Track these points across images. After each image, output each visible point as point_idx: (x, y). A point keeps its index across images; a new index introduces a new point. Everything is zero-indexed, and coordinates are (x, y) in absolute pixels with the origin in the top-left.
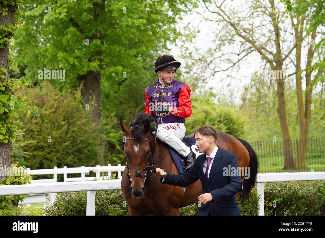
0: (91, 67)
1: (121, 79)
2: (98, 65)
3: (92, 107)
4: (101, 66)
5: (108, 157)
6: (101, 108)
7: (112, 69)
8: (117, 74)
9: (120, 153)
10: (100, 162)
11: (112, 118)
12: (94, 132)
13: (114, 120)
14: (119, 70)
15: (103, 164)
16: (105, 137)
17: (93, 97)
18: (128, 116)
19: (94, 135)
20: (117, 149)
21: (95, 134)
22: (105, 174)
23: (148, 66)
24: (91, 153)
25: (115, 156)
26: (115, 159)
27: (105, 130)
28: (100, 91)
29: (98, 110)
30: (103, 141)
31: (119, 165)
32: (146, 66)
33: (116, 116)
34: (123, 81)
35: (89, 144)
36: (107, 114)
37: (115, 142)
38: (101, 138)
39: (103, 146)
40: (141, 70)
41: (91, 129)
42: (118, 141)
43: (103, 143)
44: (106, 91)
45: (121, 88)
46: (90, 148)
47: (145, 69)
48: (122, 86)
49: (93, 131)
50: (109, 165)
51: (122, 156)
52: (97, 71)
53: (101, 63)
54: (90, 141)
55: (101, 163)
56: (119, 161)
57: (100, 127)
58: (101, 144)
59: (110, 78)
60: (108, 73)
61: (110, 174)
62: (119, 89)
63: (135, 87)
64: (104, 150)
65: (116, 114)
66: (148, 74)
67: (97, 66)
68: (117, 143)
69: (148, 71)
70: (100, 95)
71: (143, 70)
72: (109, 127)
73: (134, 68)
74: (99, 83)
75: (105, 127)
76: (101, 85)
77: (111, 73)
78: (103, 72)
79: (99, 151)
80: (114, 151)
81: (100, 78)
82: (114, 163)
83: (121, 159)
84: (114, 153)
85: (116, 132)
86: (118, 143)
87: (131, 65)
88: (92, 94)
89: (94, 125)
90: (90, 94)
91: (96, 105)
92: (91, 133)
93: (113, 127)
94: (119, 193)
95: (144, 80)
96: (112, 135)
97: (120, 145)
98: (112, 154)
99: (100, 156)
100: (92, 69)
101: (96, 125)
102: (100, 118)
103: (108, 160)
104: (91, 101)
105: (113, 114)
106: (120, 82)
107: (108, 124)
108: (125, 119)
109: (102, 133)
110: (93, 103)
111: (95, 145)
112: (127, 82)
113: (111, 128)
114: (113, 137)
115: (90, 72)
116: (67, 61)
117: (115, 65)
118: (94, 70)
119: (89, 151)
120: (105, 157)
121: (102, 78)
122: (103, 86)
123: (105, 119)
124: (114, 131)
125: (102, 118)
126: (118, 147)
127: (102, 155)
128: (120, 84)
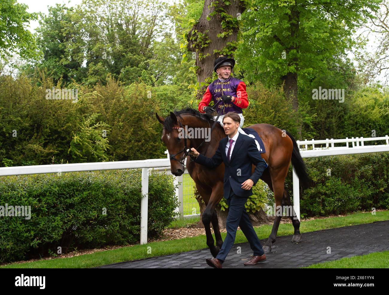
0: (289, 70)
1: (312, 77)
2: (295, 68)
3: (292, 99)
4: (297, 69)
5: (304, 134)
6: (298, 99)
7: (305, 71)
8: (309, 74)
9: (313, 131)
10: (299, 138)
11: (306, 106)
12: (294, 116)
13: (308, 107)
14: (310, 71)
15: (301, 139)
16: (302, 120)
17: (292, 91)
18: (318, 104)
19: (294, 118)
20: (311, 128)
21: (295, 118)
23: (331, 67)
24: (292, 131)
25: (310, 134)
26: (310, 135)
27: (301, 115)
28: (297, 87)
29: (296, 100)
30: (301, 123)
31: (313, 140)
32: (330, 67)
33: (309, 104)
34: (313, 79)
35: (291, 125)
36: (303, 103)
37: (309, 123)
38: (299, 121)
39: (301, 127)
40: (326, 70)
41: (291, 114)
42: (311, 122)
43: (300, 124)
44: (301, 87)
45: (312, 84)
46: (291, 128)
47: (329, 69)
48: (313, 82)
49: (293, 116)
50: (306, 140)
51: (315, 133)
52: (294, 72)
53: (297, 67)
54: (291, 123)
55: (300, 138)
56: (313, 137)
57: (298, 112)
58: (299, 125)
59: (304, 77)
60: (303, 74)
61: (306, 147)
62: (310, 85)
63: (322, 82)
64: (301, 129)
65: (309, 103)
66: (332, 73)
67: (294, 69)
68: (310, 124)
69: (331, 71)
70: (297, 89)
71: (328, 70)
72: (304, 112)
73: (321, 68)
74: (296, 81)
75: (302, 113)
76: (298, 82)
77: (304, 73)
78: (299, 73)
79: (298, 130)
80: (309, 130)
81: (297, 77)
82: (309, 139)
83: (314, 135)
84: (309, 132)
85: (310, 116)
86: (312, 124)
87: (319, 66)
88: (291, 89)
89: (294, 111)
90: (290, 89)
91: (294, 97)
92: (292, 117)
93: (307, 113)
94: (316, 159)
95: (329, 77)
96: (306, 118)
97: (313, 125)
98: (307, 132)
99: (299, 133)
100: (291, 71)
101: (295, 112)
102: (298, 106)
103: (305, 136)
104: (291, 94)
105: (307, 103)
106: (311, 80)
107: (304, 110)
108: (316, 106)
109: (299, 117)
110: (292, 95)
111: (295, 126)
112: (316, 79)
113: (306, 113)
114: (308, 120)
115: (290, 73)
116: (273, 66)
117: (307, 67)
118: (292, 72)
119: (290, 130)
120: (302, 134)
121: (298, 77)
122: (299, 83)
123: (301, 107)
124: (308, 115)
125: (299, 106)
126: (312, 127)
127: (300, 133)
128: (311, 81)
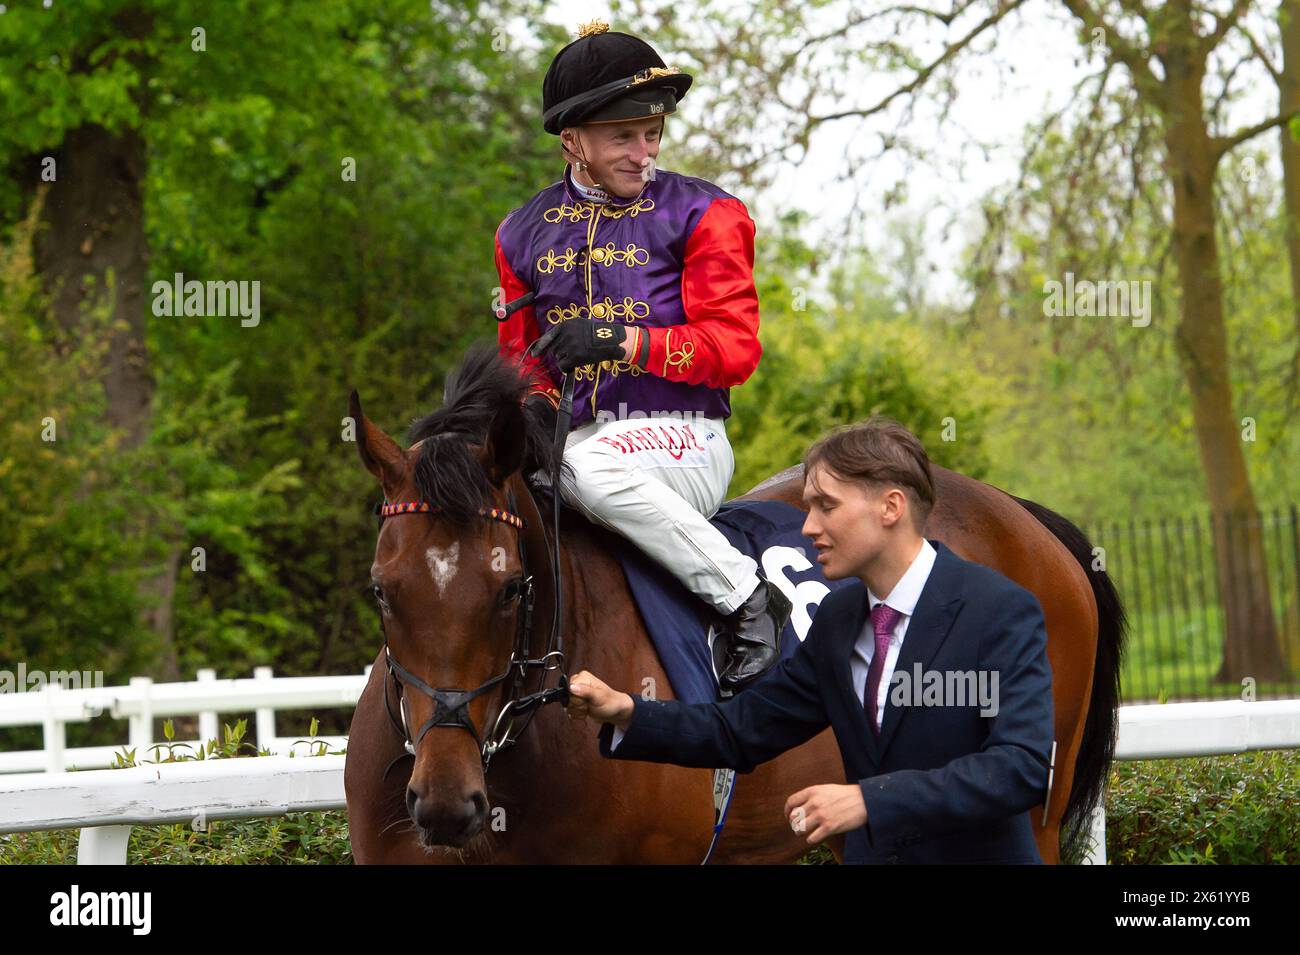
0: (86, 104)
1: (265, 171)
2: (131, 91)
3: (99, 340)
4: (143, 98)
5: (197, 628)
6: (152, 344)
7: (210, 117)
8: (240, 142)
9: (265, 606)
10: (149, 658)
11: (214, 399)
12: (116, 481)
13: (228, 411)
14: (249, 117)
15: (172, 668)
16: (176, 509)
17: (101, 277)
18: (308, 386)
19: (112, 499)
20: (251, 581)
21: (119, 492)
22: (176, 728)
23: (421, 92)
24: (100, 606)
25: (239, 623)
26: (238, 637)
27: (176, 472)
28: (143, 240)
29: (134, 352)
30: (168, 537)
31: (263, 674)
32: (407, 95)
33: (238, 388)
34: (277, 185)
35: (86, 554)
36: (188, 377)
37: (235, 538)
38: (153, 519)
39: (169, 567)
40: (378, 117)
41: (94, 465)
42: (253, 531)
43: (165, 547)
44: (178, 245)
45: (265, 224)
46: (90, 576)
47: (405, 108)
48: (272, 210)
49: (107, 478)
50: (206, 676)
51: (279, 623)
52: (123, 124)
53: (144, 81)
54: (92, 535)
55: (158, 661)
56: (261, 653)
57: (146, 451)
58: (152, 555)
59: (198, 166)
60: (190, 140)
61: (208, 729)
62: (253, 231)
63: (345, 215)
64: (171, 587)
65: (237, 374)
66: (422, 141)
67: (122, 98)
68: (246, 546)
69: (420, 119)
70: (144, 266)
71: (391, 113)
72: (197, 452)
73: (341, 103)
74: (136, 197)
75: (178, 454)
76: (148, 206)
77: (203, 137)
78: (161, 135)
79: (143, 594)
80: (234, 590)
81: (144, 167)
82: (232, 664)
83: (271, 638)
84: (235, 607)
85: (244, 484)
86: (256, 544)
87: (324, 87)
88: (98, 262)
89: (112, 440)
90: (85, 263)
91: (122, 325)
92: (98, 487)
93: (225, 454)
94: (264, 835)
95: (403, 176)
96: (215, 497)
97: (264, 558)
98: (218, 609)
99: (151, 623)
100: (96, 117)
101: (124, 444)
102: (145, 401)
103: (199, 647)
104: (94, 303)
105: (221, 378)
106: (260, 192)
107: (196, 434)
108: (291, 406)
109: (159, 487)
110: (102, 313)
111: (121, 560)
112: (300, 187)
113: (211, 459)
114: (227, 513)
115: (84, 137)
117: (229, 89)
118: (109, 123)
119: (84, 594)
120: (181, 628)
121: (155, 167)
122: (161, 213)
123: (177, 405)
124: (227, 473)
125: (156, 402)
126: (256, 571)
127: (163, 615)
128: (259, 202)
